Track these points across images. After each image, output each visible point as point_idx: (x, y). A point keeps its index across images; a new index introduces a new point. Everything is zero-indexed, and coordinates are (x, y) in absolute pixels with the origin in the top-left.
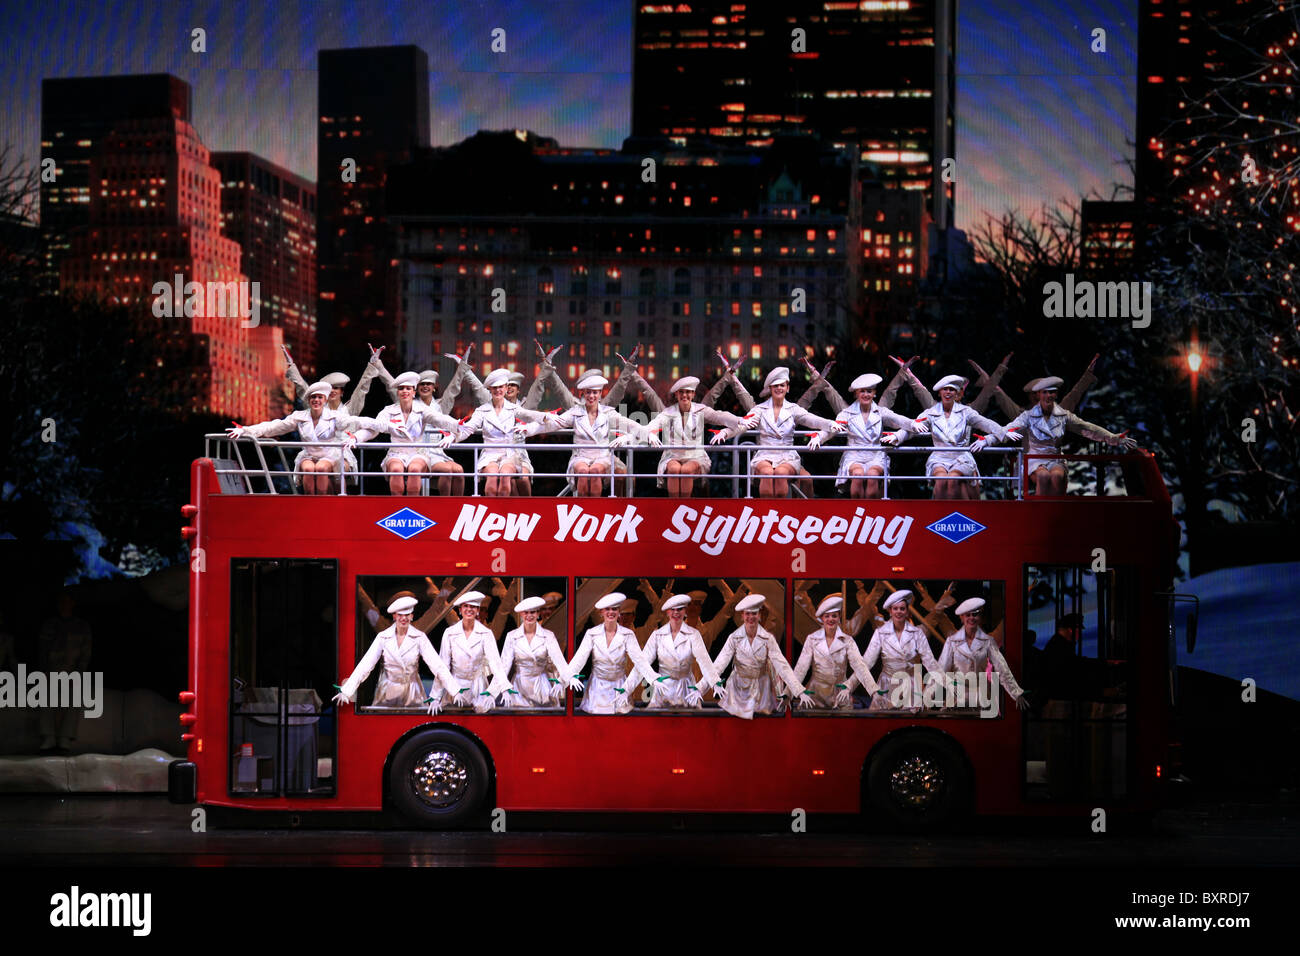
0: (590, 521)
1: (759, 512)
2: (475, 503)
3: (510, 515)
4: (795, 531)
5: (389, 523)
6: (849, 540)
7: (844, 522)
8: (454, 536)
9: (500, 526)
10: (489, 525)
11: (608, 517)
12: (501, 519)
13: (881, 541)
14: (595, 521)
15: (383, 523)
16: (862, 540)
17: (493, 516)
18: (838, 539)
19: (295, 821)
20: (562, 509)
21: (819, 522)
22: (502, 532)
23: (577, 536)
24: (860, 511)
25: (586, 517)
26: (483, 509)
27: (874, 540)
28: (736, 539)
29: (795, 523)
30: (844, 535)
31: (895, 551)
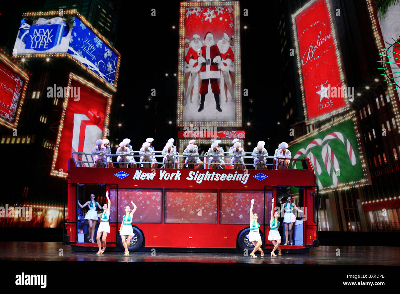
0: (168, 175)
1: (211, 172)
2: (139, 170)
3: (148, 173)
4: (220, 177)
5: (117, 175)
6: (234, 179)
7: (232, 175)
8: (134, 178)
9: (145, 176)
10: (143, 175)
11: (173, 174)
12: (146, 174)
13: (242, 180)
14: (169, 174)
15: (116, 175)
16: (237, 180)
17: (144, 173)
18: (231, 179)
19: (94, 249)
20: (161, 171)
21: (226, 175)
22: (146, 177)
23: (165, 178)
24: (236, 172)
25: (167, 174)
26: (141, 171)
27: (240, 180)
28: (205, 179)
29: (220, 175)
30: (232, 178)
31: (245, 183)
